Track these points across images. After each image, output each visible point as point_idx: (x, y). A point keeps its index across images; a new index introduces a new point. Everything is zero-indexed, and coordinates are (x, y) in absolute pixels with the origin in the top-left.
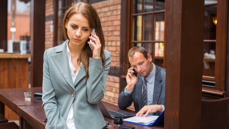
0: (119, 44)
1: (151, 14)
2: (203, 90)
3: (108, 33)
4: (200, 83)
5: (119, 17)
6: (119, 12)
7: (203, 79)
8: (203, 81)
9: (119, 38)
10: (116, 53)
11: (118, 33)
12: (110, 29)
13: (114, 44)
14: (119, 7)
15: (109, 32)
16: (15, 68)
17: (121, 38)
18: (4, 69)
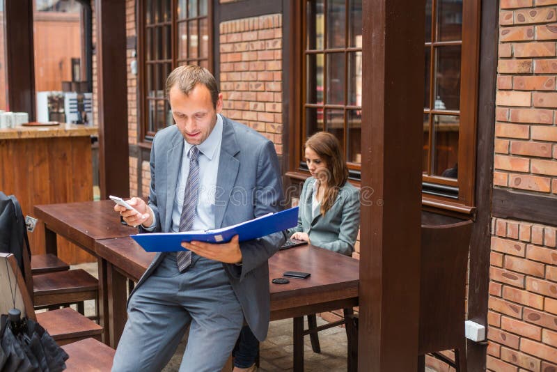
0: (279, 108)
1: (343, 52)
2: (423, 201)
3: (257, 86)
4: (418, 189)
5: (279, 54)
6: (279, 45)
7: (423, 180)
8: (423, 184)
9: (279, 97)
10: (273, 126)
11: (276, 86)
12: (261, 76)
13: (269, 107)
14: (279, 34)
15: (258, 83)
16: (64, 157)
17: (284, 97)
18: (41, 161)
